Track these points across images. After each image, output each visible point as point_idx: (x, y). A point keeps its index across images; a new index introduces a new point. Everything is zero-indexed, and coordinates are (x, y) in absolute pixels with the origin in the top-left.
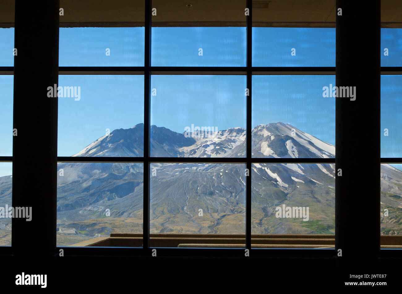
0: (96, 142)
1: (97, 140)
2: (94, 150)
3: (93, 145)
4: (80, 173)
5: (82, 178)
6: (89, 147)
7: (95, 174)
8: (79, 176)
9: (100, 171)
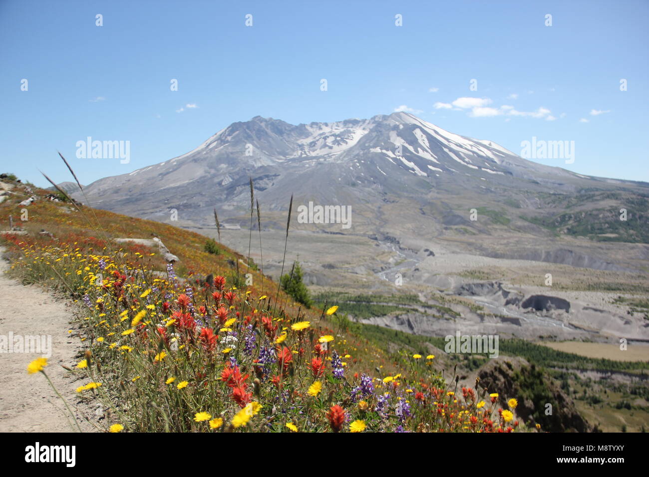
0: (215, 136)
1: (216, 134)
2: (215, 144)
3: (212, 139)
4: (207, 168)
5: (209, 173)
6: (209, 142)
7: (221, 169)
8: (206, 172)
9: (227, 165)
